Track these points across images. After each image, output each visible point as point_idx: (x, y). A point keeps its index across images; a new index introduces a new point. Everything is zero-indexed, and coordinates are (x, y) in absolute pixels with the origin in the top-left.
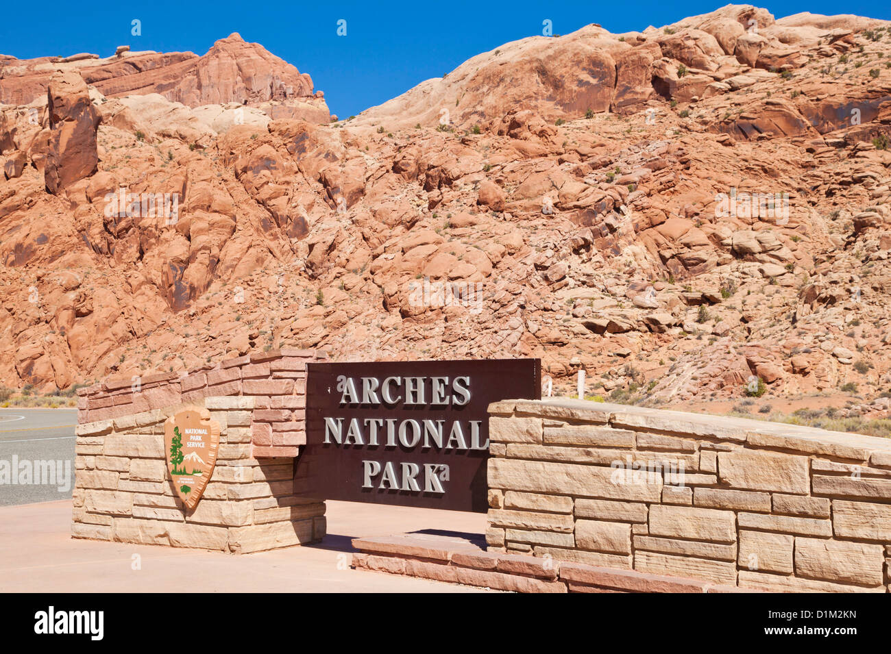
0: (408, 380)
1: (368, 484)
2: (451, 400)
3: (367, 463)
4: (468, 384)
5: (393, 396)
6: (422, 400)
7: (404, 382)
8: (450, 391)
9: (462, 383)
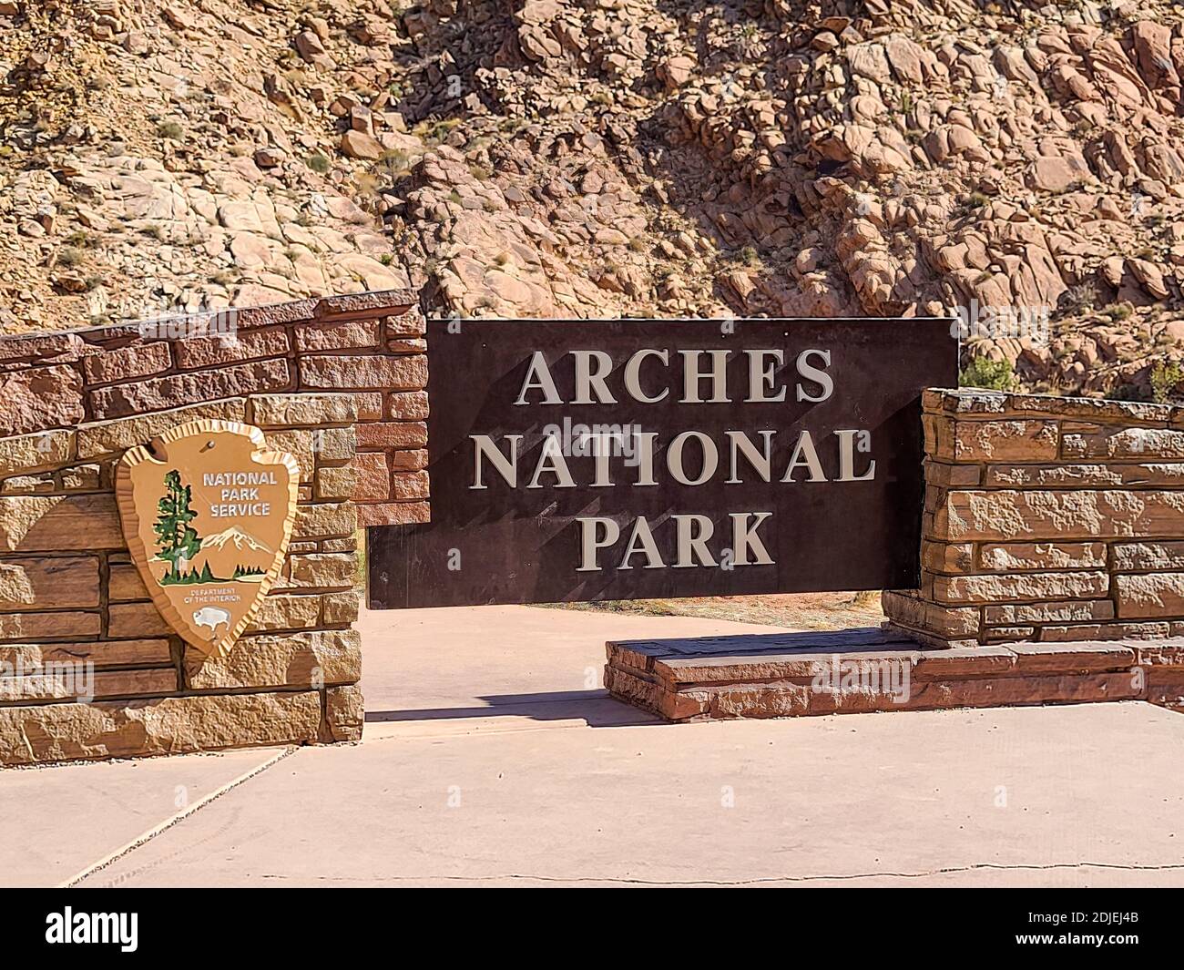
0: (691, 357)
1: (590, 563)
2: (792, 394)
3: (589, 524)
4: (828, 363)
5: (650, 387)
6: (720, 395)
7: (678, 361)
8: (789, 375)
9: (815, 362)
